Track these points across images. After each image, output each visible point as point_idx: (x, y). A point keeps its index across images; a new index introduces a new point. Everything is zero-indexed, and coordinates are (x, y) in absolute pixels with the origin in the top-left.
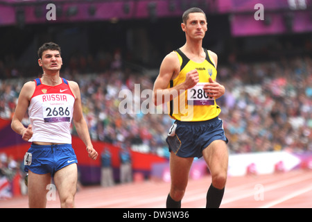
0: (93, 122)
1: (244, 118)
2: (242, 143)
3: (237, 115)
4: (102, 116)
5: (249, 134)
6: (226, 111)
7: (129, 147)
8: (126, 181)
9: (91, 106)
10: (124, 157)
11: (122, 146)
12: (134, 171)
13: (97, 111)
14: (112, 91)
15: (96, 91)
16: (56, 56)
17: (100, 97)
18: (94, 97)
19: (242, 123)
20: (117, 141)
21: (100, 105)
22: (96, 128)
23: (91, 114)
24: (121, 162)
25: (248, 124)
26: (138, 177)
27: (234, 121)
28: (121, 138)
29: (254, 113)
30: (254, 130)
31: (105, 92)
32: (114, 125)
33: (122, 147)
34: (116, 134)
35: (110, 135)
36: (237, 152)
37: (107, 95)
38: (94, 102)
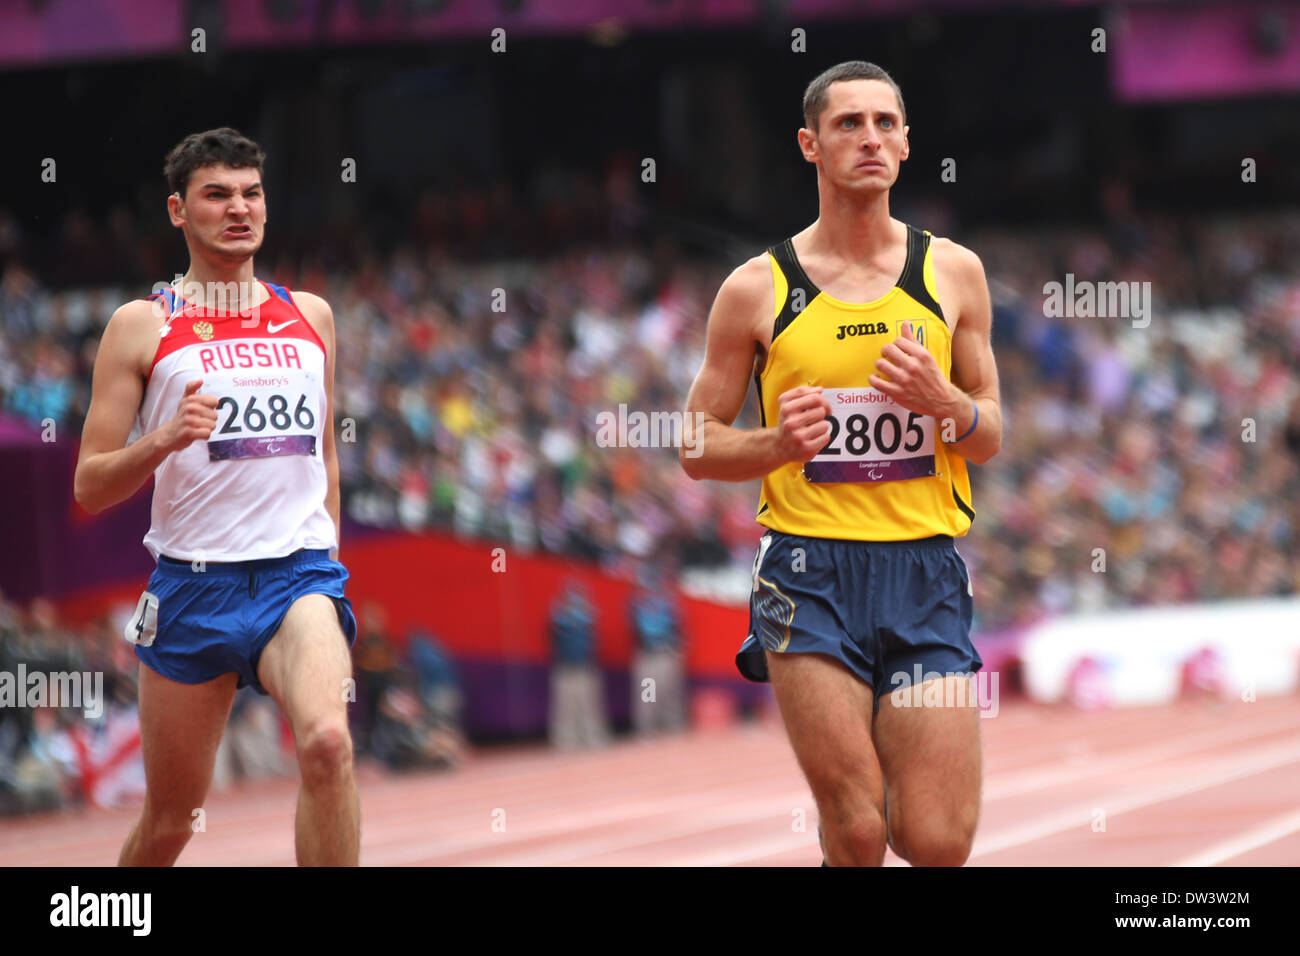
0: (519, 473)
1: (1169, 455)
2: (1158, 564)
3: (1139, 441)
4: (559, 447)
5: (1191, 523)
6: (1089, 423)
7: (672, 581)
8: (661, 727)
9: (507, 400)
10: (652, 623)
11: (641, 577)
12: (694, 682)
13: (533, 423)
14: (598, 337)
15: (529, 339)
16: (249, 193)
17: (547, 362)
18: (524, 363)
19: (1161, 479)
20: (620, 552)
21: (547, 399)
22: (529, 497)
23: (509, 437)
24: (637, 642)
25: (1188, 479)
26: (713, 707)
27: (1127, 468)
28: (636, 538)
29: (1212, 432)
30: (1214, 507)
31: (569, 342)
32: (606, 486)
33: (642, 580)
34: (615, 522)
35: (588, 527)
36: (1140, 599)
37: (577, 355)
38: (521, 384)
